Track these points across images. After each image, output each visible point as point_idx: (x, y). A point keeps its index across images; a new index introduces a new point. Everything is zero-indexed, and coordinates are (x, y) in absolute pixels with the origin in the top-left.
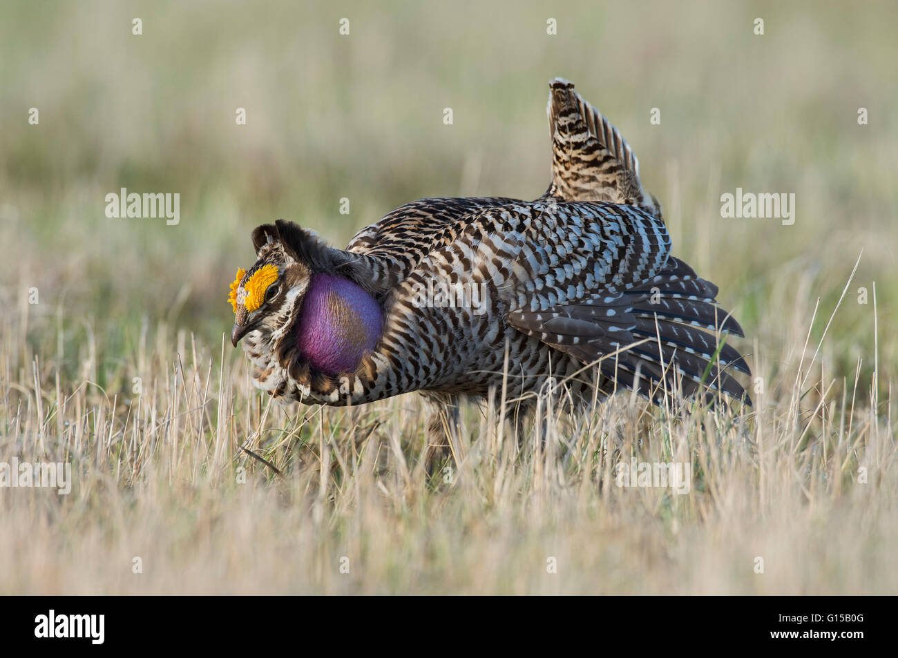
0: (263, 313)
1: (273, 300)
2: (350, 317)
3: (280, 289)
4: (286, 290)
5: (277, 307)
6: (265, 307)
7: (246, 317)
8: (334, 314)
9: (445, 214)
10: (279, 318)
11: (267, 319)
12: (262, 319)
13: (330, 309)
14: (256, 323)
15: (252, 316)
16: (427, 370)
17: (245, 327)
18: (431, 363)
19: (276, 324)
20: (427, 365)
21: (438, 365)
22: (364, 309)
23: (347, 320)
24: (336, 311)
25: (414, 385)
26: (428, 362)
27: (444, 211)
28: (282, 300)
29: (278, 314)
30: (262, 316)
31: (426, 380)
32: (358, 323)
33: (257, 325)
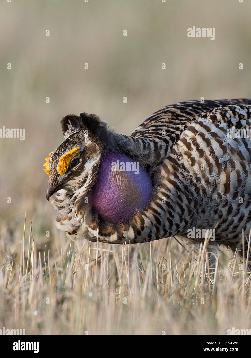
0: (68, 177)
1: (75, 169)
2: (129, 184)
3: (80, 161)
4: (84, 162)
5: (78, 173)
6: (70, 172)
7: (56, 180)
8: (118, 181)
9: (191, 110)
10: (79, 181)
11: (71, 182)
12: (67, 181)
13: (115, 177)
14: (63, 184)
15: (60, 179)
16: (178, 226)
17: (55, 187)
18: (181, 222)
19: (77, 185)
20: (179, 223)
21: (186, 222)
22: (139, 179)
23: (127, 186)
24: (119, 179)
25: (168, 234)
26: (180, 221)
27: (190, 108)
28: (82, 168)
29: (78, 178)
30: (68, 179)
31: (176, 232)
32: (135, 188)
33: (64, 185)
